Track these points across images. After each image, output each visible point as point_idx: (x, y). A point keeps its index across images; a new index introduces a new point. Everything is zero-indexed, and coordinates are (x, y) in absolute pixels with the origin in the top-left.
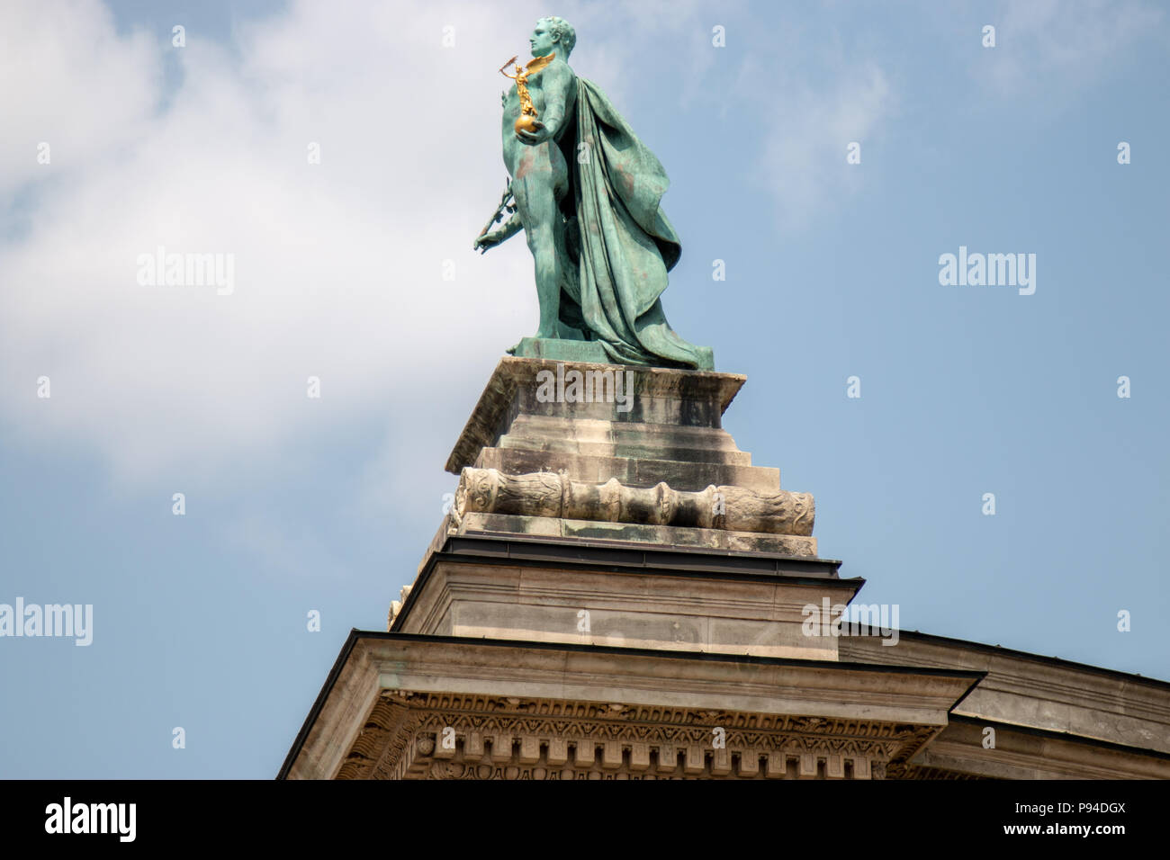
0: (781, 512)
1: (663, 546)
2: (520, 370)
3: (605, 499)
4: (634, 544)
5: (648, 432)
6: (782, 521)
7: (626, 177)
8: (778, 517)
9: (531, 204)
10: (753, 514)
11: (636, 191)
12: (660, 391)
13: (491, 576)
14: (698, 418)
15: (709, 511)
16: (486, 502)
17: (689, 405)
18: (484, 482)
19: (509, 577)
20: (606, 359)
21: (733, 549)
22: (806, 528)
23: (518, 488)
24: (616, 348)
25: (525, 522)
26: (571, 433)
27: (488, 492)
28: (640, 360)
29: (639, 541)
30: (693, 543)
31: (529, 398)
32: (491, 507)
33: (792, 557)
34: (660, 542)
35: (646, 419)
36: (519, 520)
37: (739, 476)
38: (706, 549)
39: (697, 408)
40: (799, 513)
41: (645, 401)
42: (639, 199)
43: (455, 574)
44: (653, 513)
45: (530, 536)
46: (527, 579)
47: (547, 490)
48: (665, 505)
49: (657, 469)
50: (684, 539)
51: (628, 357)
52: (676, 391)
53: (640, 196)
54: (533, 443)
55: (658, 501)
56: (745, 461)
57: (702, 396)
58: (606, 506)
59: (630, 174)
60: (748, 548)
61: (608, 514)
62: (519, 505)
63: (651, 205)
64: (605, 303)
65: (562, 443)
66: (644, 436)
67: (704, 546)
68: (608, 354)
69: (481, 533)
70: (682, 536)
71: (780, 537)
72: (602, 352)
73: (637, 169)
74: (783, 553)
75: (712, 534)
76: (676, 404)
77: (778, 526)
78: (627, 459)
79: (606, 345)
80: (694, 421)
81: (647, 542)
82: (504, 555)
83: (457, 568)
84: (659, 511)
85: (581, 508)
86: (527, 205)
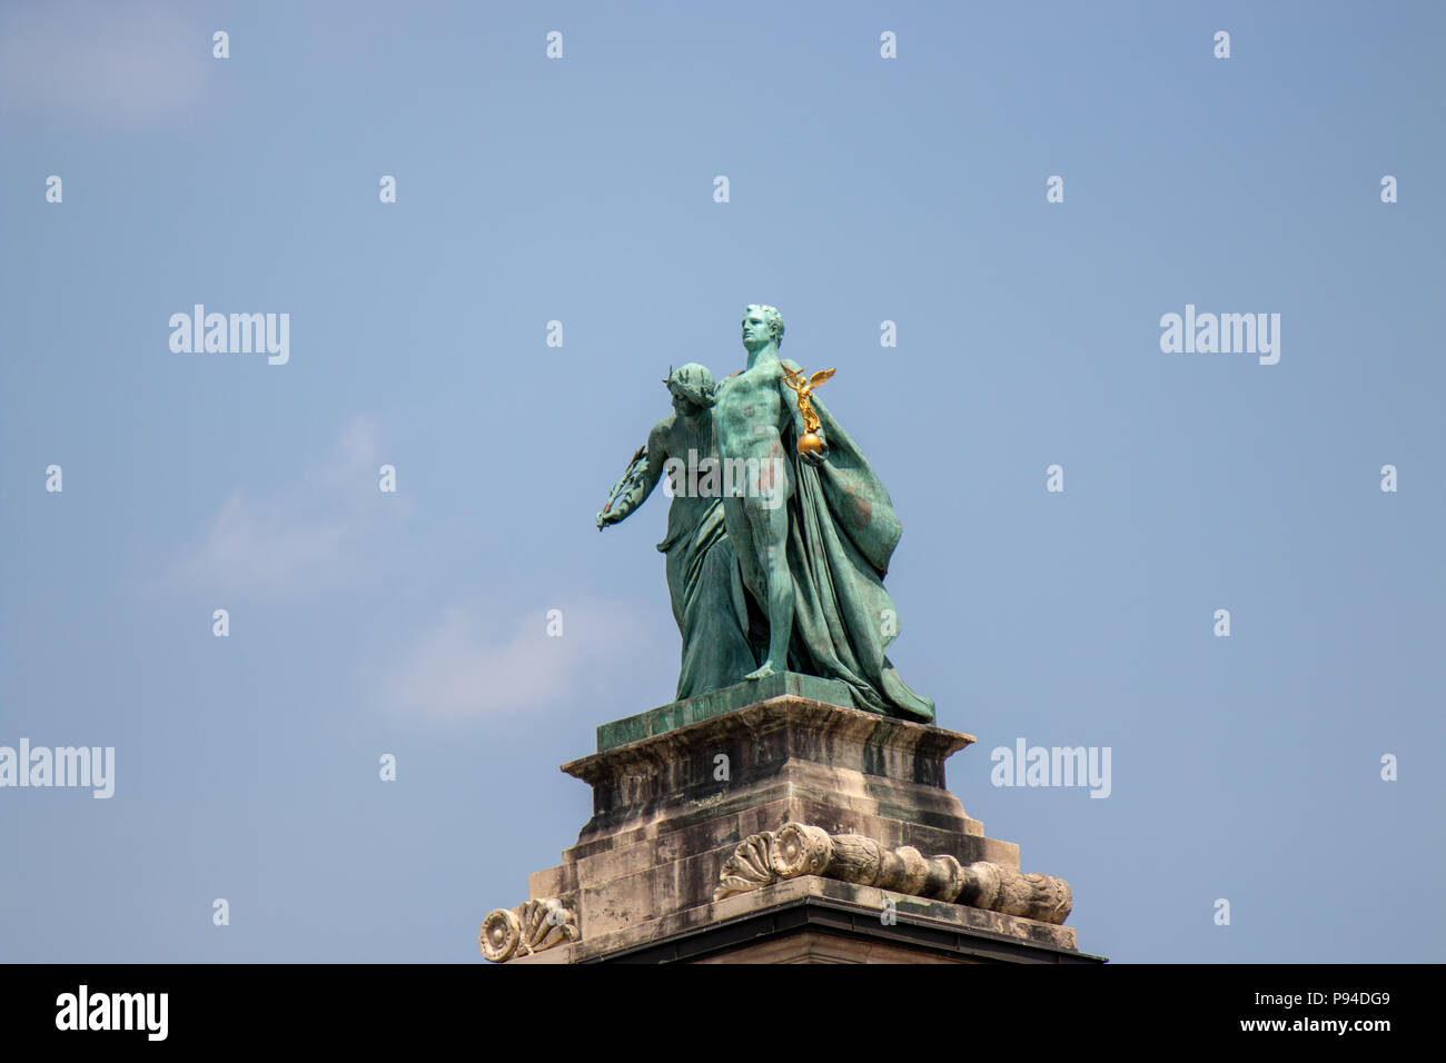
0: (1046, 898)
1: (961, 927)
2: (797, 710)
3: (910, 871)
4: (942, 923)
5: (895, 789)
6: (1046, 908)
7: (860, 503)
8: (1042, 904)
9: (772, 519)
10: (1025, 899)
11: (873, 521)
12: (901, 744)
13: (846, 950)
14: (928, 776)
15: (990, 891)
16: (821, 863)
17: (921, 761)
18: (819, 843)
19: (859, 953)
20: (852, 704)
21: (1014, 935)
22: (1064, 915)
23: (844, 852)
24: (862, 692)
25: (855, 890)
26: (836, 783)
27: (823, 854)
28: (880, 707)
29: (942, 920)
30: (983, 926)
31: (796, 740)
32: (822, 870)
33: (1059, 949)
34: (959, 922)
35: (888, 773)
36: (850, 887)
37: (989, 851)
38: (994, 934)
39: (926, 765)
40: (1060, 901)
41: (886, 753)
42: (877, 530)
43: (820, 945)
44: (944, 889)
45: (858, 906)
46: (873, 956)
47: (869, 857)
48: (960, 883)
49: (925, 836)
50: (977, 921)
51: (873, 703)
52: (913, 746)
53: (879, 527)
54: (815, 794)
55: (951, 877)
56: (979, 831)
57: (932, 753)
58: (910, 878)
59: (864, 500)
60: (1025, 936)
61: (909, 886)
62: (843, 869)
63: (891, 539)
64: (834, 636)
65: (837, 795)
66: (894, 793)
67: (992, 930)
68: (854, 698)
69: (820, 899)
70: (975, 917)
71: (1049, 926)
72: (849, 695)
73: (872, 496)
74: (1052, 943)
75: (998, 917)
76: (910, 759)
77: (1041, 912)
78: (901, 822)
79: (852, 687)
80: (925, 779)
81: (948, 921)
82: (848, 927)
83: (822, 940)
84: (951, 887)
85: (888, 878)
86: (769, 520)
